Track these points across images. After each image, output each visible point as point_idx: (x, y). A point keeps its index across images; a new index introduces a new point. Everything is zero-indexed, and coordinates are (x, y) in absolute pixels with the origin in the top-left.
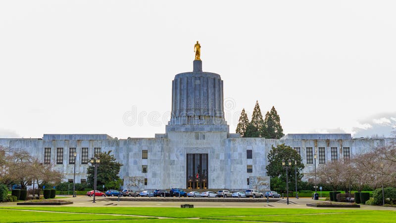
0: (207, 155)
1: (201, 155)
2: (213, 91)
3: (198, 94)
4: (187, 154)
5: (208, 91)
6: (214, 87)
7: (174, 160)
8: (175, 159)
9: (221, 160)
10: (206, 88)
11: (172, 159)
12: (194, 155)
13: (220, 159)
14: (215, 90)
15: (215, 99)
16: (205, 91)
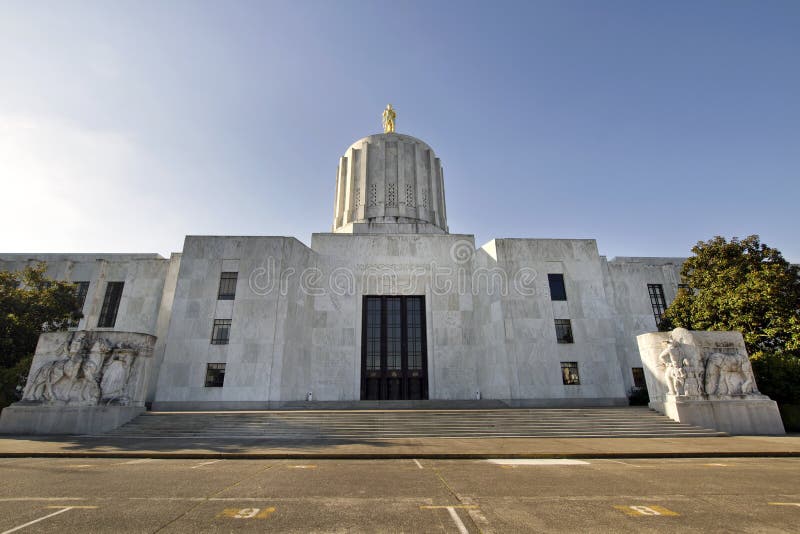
0: (422, 298)
1: (403, 299)
2: (426, 175)
3: (391, 172)
4: (366, 299)
5: (415, 172)
6: (428, 167)
7: (325, 314)
8: (330, 307)
9: (464, 313)
10: (410, 165)
11: (318, 308)
12: (384, 299)
13: (462, 309)
14: (429, 173)
15: (430, 190)
16: (409, 169)
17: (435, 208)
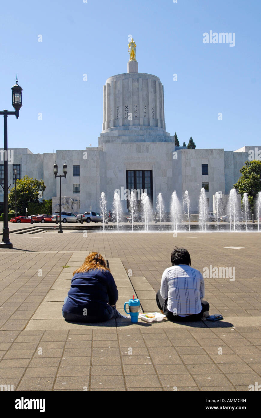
0: (151, 171)
1: (143, 172)
2: (153, 97)
3: (136, 98)
4: (127, 171)
5: (148, 97)
6: (155, 92)
7: (111, 179)
8: (113, 176)
9: (168, 178)
10: (145, 93)
11: (108, 176)
12: (135, 172)
13: (168, 176)
14: (155, 96)
15: (156, 106)
16: (145, 96)
17: (158, 117)
